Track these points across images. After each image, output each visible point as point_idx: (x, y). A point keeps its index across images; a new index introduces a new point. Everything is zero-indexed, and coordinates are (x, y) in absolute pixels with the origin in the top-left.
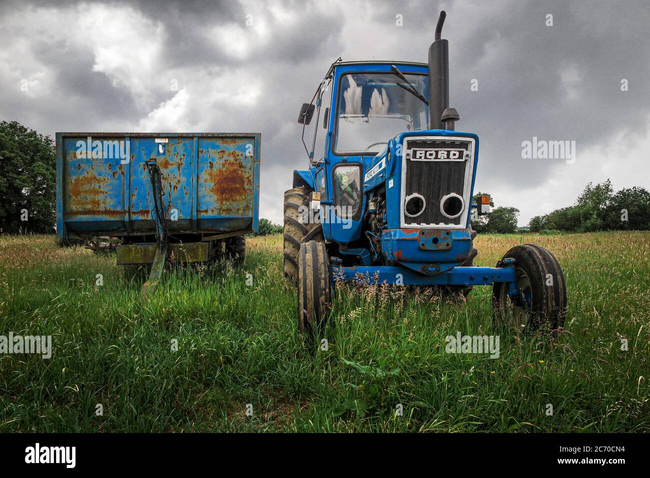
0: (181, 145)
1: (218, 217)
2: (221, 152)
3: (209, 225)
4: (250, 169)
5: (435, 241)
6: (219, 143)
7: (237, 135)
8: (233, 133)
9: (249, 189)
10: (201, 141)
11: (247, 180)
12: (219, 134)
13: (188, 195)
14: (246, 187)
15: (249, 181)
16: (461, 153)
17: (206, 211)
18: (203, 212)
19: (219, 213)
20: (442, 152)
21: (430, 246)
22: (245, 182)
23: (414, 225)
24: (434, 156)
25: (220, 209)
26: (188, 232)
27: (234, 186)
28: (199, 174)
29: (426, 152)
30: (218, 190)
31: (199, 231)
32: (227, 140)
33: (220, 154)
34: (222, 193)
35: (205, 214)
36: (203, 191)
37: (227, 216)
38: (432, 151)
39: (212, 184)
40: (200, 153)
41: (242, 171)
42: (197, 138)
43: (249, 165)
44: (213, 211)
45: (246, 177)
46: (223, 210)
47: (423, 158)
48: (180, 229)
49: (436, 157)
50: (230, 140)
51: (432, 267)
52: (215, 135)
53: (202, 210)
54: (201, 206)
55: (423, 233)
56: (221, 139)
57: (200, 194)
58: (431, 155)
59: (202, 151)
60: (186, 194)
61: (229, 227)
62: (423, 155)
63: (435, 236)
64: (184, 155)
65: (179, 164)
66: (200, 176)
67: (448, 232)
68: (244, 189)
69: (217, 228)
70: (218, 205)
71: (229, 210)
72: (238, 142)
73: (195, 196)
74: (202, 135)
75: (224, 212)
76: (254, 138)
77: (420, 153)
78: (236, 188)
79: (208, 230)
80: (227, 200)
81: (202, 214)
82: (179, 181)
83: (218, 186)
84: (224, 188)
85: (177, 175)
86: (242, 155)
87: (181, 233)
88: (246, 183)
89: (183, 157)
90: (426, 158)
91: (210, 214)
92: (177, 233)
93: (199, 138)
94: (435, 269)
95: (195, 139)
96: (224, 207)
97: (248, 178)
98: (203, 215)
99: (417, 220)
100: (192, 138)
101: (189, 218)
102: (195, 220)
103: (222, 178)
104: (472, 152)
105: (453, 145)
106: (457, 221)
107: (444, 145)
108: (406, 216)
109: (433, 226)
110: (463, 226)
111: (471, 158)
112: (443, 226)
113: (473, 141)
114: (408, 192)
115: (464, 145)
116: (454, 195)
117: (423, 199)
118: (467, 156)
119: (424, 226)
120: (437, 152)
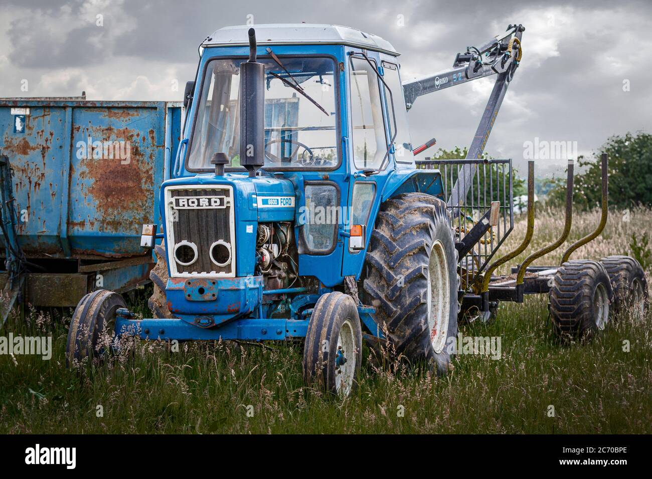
0: (47, 118)
1: (100, 234)
2: (107, 130)
3: (88, 246)
4: (151, 157)
5: (201, 291)
6: (103, 116)
7: (129, 105)
8: (123, 102)
9: (148, 191)
10: (77, 112)
11: (146, 175)
12: (102, 102)
13: (56, 196)
14: (144, 186)
15: (149, 177)
16: (222, 200)
17: (82, 224)
18: (77, 224)
19: (102, 228)
20: (204, 200)
21: (196, 297)
22: (142, 179)
23: (185, 274)
24: (196, 203)
25: (103, 222)
26: (57, 256)
27: (125, 185)
28: (73, 164)
29: (188, 200)
30: (100, 190)
31: (74, 256)
32: (116, 111)
33: (106, 134)
34: (107, 196)
35: (80, 229)
36: (79, 192)
37: (114, 233)
38: (194, 199)
39: (93, 181)
40: (75, 131)
41: (138, 161)
42: (71, 109)
43: (149, 151)
44: (92, 224)
45: (144, 170)
46: (108, 224)
47: (186, 205)
48: (44, 251)
49: (199, 205)
50: (121, 111)
51: (205, 319)
52: (98, 105)
53: (76, 221)
54: (75, 215)
55: (189, 283)
56: (106, 110)
57: (73, 195)
58: (193, 202)
59: (79, 128)
60: (52, 195)
61: (118, 251)
62: (186, 203)
63: (201, 286)
64: (52, 134)
65: (44, 148)
66: (74, 167)
67: (214, 282)
68: (141, 190)
69: (100, 251)
70: (99, 215)
71: (116, 224)
72: (132, 115)
73: (65, 198)
74: (78, 105)
75: (109, 227)
76: (155, 108)
77: (183, 200)
78: (128, 188)
79: (88, 255)
80: (113, 206)
81: (76, 228)
82: (43, 175)
83: (101, 184)
84: (109, 187)
85: (41, 165)
86: (138, 135)
87: (46, 257)
88: (144, 180)
89: (50, 137)
90: (189, 206)
91: (88, 230)
92: (41, 257)
93: (73, 108)
94: (207, 321)
95: (69, 110)
96: (109, 219)
97: (147, 171)
98: (77, 231)
99: (190, 269)
100: (64, 108)
101: (55, 234)
102: (64, 238)
103: (108, 171)
104: (231, 199)
105: (214, 192)
106: (228, 269)
107: (205, 192)
108: (177, 263)
109: (204, 275)
110: (232, 274)
111: (232, 205)
112: (213, 274)
113: (231, 188)
114: (178, 239)
115: (226, 192)
116: (221, 242)
117: (194, 246)
118: (228, 202)
119: (195, 275)
120: (198, 200)
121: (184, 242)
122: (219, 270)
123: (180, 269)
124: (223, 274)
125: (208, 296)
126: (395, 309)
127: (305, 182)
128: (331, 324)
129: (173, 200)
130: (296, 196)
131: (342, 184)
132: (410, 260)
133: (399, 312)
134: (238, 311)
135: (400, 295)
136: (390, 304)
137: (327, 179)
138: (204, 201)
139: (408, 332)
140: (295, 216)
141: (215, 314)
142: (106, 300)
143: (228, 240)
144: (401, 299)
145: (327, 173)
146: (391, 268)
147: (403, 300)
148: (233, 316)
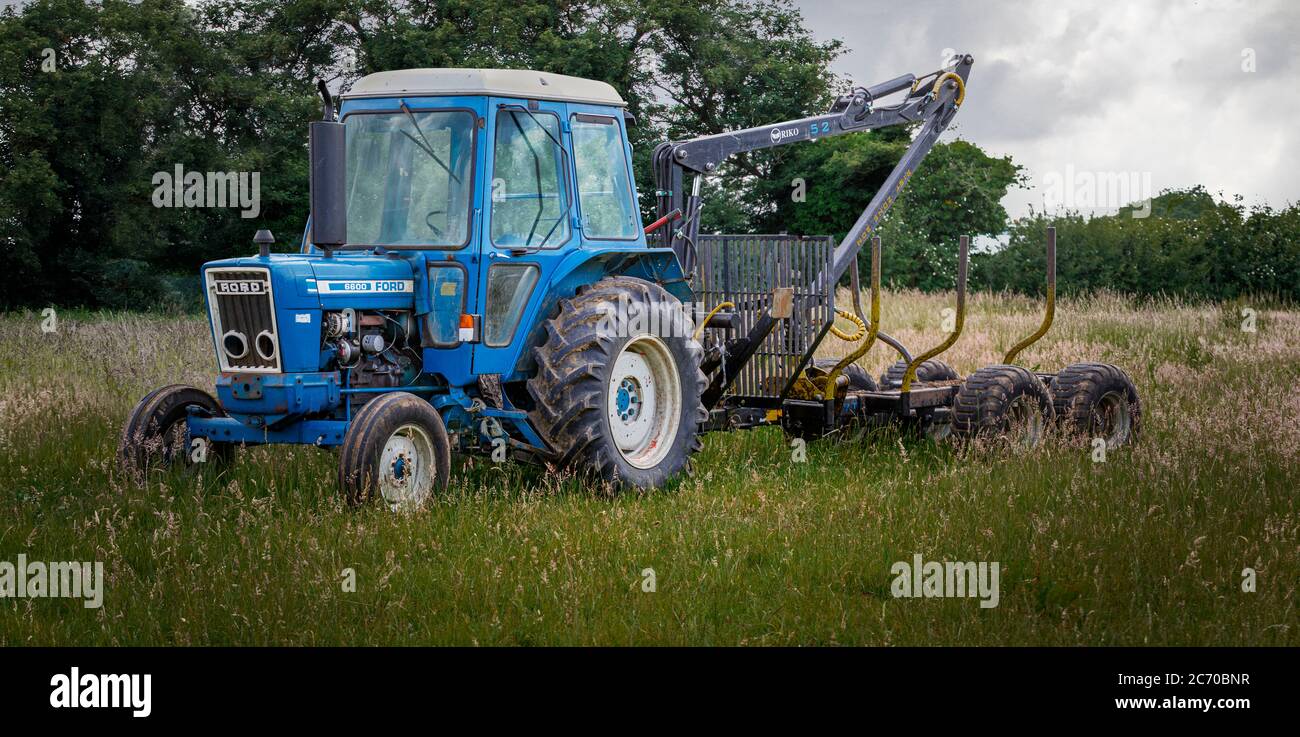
5: (247, 387)
16: (261, 284)
21: (242, 394)
23: (236, 369)
24: (237, 289)
29: (229, 284)
38: (234, 283)
49: (240, 291)
51: (256, 419)
58: (234, 287)
62: (227, 288)
63: (248, 382)
67: (259, 377)
77: (224, 284)
90: (230, 291)
99: (239, 362)
104: (269, 283)
105: (253, 276)
106: (273, 363)
107: (245, 276)
108: (228, 356)
109: (253, 369)
110: (278, 370)
111: (270, 290)
112: (261, 369)
113: (267, 271)
114: (226, 329)
115: (263, 276)
116: (265, 333)
117: (242, 337)
118: (267, 288)
119: (244, 369)
120: (239, 284)
121: (232, 333)
122: (267, 364)
123: (232, 363)
124: (270, 369)
125: (253, 394)
126: (554, 415)
127: (427, 263)
128: (370, 428)
129: (215, 284)
130: (414, 280)
131: (470, 266)
132: (577, 357)
133: (560, 417)
134: (286, 411)
135: (562, 398)
136: (550, 408)
137: (450, 259)
138: (244, 285)
139: (573, 442)
140: (414, 304)
141: (266, 414)
142: (170, 395)
143: (271, 332)
144: (563, 403)
145: (452, 253)
146: (554, 366)
147: (565, 404)
148: (283, 417)
